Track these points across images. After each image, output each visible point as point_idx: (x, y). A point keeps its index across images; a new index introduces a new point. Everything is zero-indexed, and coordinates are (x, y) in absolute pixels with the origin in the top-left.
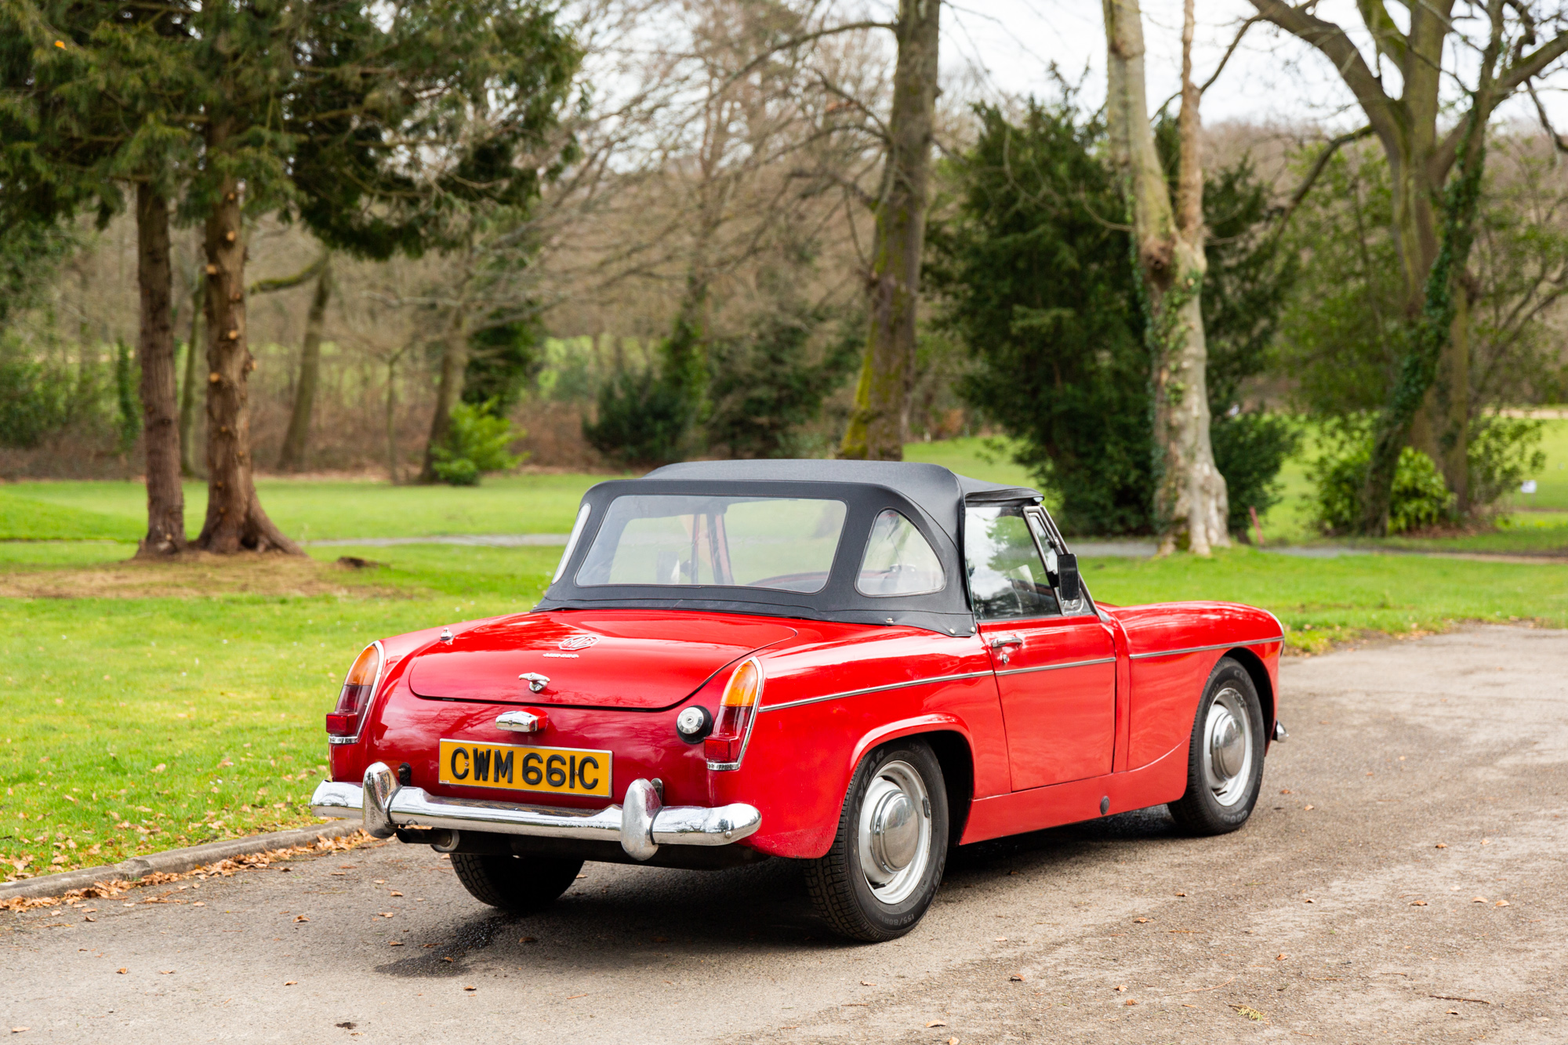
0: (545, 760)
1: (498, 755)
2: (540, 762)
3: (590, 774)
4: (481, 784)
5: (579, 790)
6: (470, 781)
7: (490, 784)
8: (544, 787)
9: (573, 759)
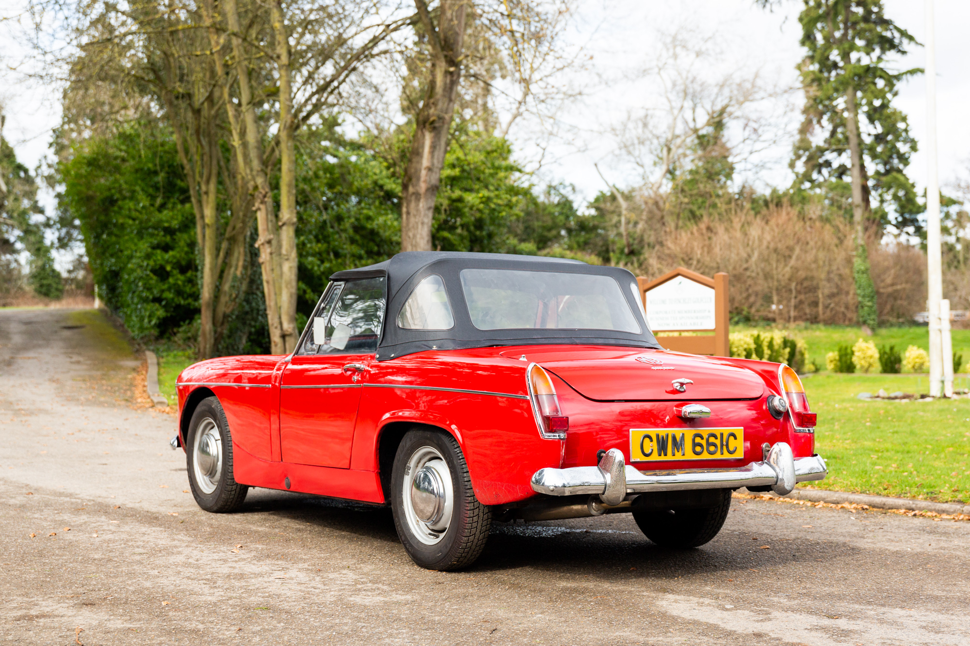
0: (705, 436)
1: (674, 438)
2: (702, 438)
3: (732, 443)
4: (663, 458)
5: (726, 456)
6: (655, 457)
7: (669, 458)
8: (705, 456)
9: (722, 435)
